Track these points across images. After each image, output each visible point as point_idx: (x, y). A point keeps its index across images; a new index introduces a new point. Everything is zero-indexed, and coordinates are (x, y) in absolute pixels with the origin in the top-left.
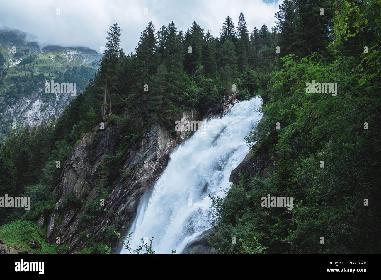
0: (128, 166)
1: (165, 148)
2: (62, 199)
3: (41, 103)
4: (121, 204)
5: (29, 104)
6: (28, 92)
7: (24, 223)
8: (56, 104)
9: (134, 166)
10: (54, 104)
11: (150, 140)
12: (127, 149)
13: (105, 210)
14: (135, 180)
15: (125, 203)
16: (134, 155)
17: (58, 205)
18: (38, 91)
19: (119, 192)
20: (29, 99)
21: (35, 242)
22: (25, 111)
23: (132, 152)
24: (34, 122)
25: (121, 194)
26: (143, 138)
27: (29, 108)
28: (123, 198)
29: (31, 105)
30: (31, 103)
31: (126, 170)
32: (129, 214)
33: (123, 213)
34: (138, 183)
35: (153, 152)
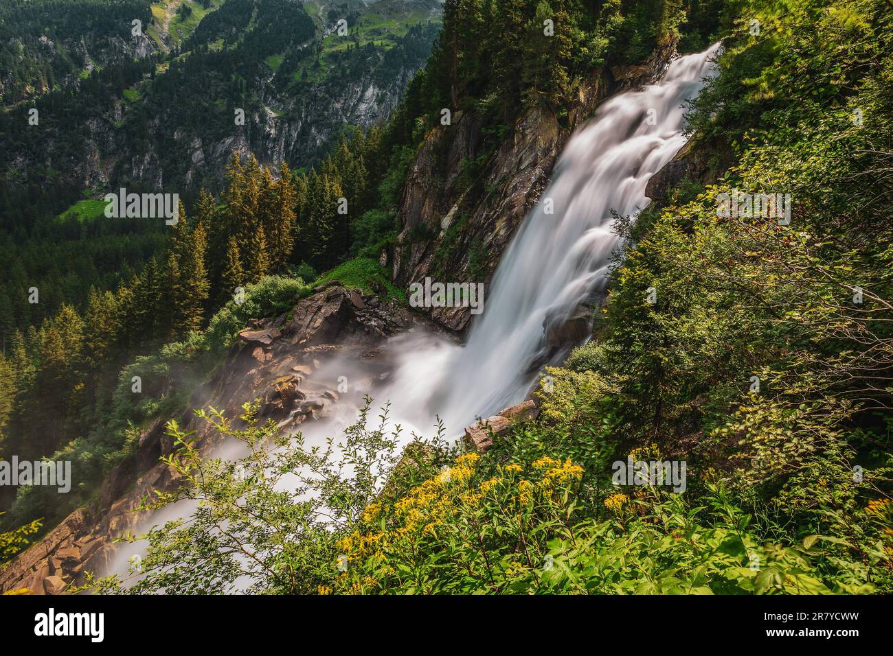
0: (496, 177)
1: (551, 146)
2: (407, 228)
3: (377, 90)
4: (487, 233)
5: (359, 93)
6: (356, 76)
7: (364, 261)
8: (398, 91)
9: (504, 177)
10: (395, 91)
11: (527, 135)
12: (494, 151)
13: (465, 242)
14: (505, 197)
15: (492, 231)
16: (503, 159)
17: (401, 236)
18: (369, 71)
19: (484, 216)
20: (359, 86)
21: (379, 285)
22: (356, 106)
23: (500, 155)
24: (371, 121)
25: (487, 218)
26: (517, 132)
27: (361, 100)
28: (489, 224)
29: (362, 96)
30: (363, 92)
31: (493, 182)
32: (499, 246)
33: (490, 245)
34: (511, 201)
35: (531, 154)
